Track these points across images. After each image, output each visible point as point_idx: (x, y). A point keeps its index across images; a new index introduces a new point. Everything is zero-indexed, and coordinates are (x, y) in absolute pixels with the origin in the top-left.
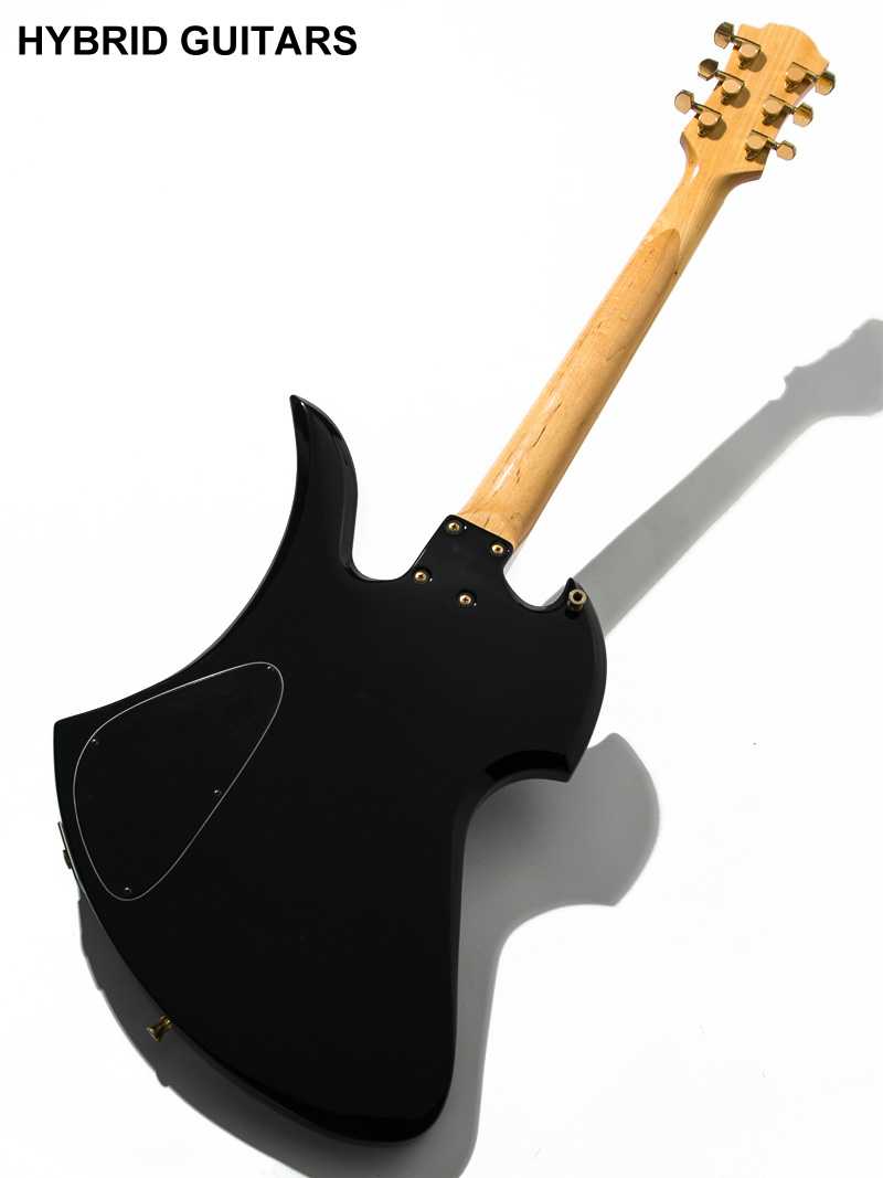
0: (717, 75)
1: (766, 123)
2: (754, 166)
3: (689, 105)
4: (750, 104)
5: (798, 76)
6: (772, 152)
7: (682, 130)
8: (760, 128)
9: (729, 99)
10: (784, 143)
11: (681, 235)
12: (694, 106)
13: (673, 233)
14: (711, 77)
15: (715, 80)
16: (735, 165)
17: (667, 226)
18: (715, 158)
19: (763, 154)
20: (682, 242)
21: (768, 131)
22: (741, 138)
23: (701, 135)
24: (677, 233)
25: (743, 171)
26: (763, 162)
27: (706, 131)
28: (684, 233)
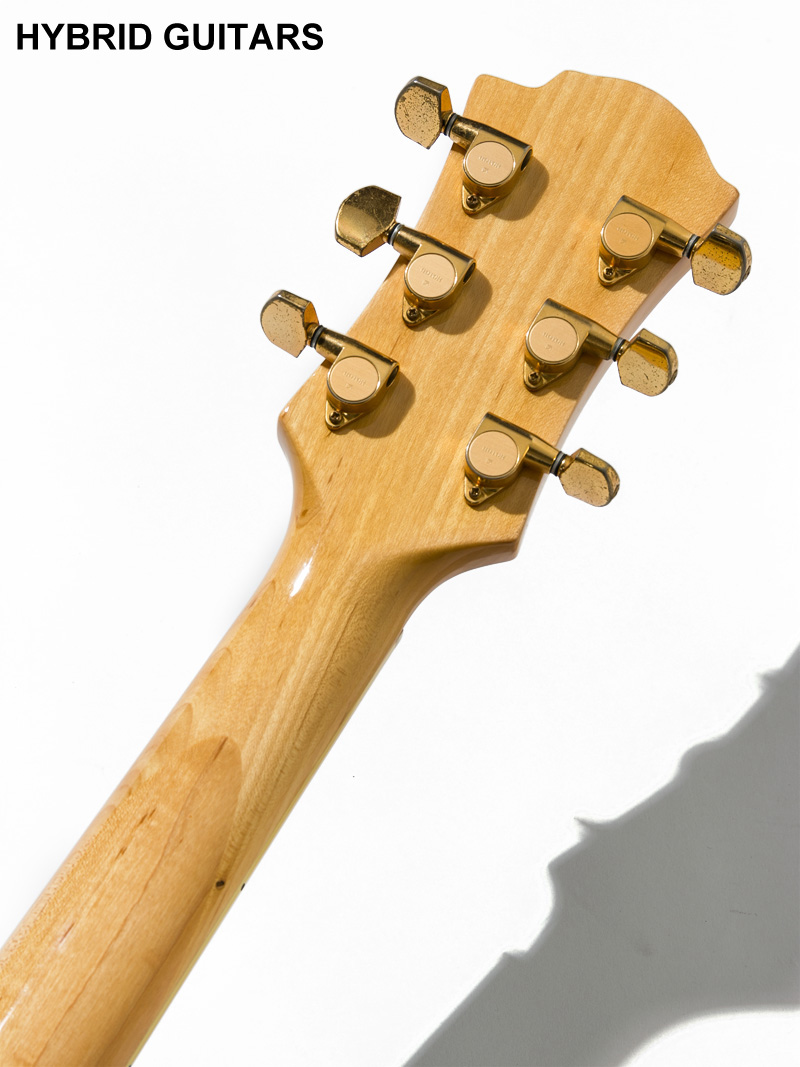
0: (390, 237)
1: (535, 387)
2: (492, 524)
3: (303, 337)
4: (492, 324)
5: (636, 241)
6: (550, 482)
7: (280, 405)
8: (514, 403)
9: (425, 313)
10: (581, 458)
11: (244, 755)
12: (317, 336)
13: (220, 752)
14: (374, 245)
15: (388, 253)
16: (432, 523)
17: (204, 727)
18: (372, 500)
19: (522, 485)
20: (247, 785)
21: (541, 413)
22: (458, 433)
23: (337, 427)
24: (234, 753)
25: (457, 540)
26: (523, 507)
27: (350, 416)
28: (256, 752)
